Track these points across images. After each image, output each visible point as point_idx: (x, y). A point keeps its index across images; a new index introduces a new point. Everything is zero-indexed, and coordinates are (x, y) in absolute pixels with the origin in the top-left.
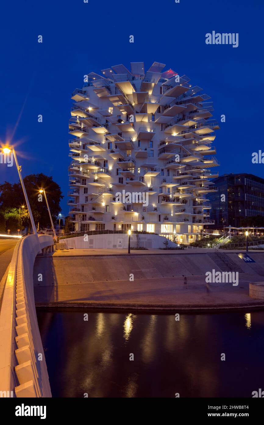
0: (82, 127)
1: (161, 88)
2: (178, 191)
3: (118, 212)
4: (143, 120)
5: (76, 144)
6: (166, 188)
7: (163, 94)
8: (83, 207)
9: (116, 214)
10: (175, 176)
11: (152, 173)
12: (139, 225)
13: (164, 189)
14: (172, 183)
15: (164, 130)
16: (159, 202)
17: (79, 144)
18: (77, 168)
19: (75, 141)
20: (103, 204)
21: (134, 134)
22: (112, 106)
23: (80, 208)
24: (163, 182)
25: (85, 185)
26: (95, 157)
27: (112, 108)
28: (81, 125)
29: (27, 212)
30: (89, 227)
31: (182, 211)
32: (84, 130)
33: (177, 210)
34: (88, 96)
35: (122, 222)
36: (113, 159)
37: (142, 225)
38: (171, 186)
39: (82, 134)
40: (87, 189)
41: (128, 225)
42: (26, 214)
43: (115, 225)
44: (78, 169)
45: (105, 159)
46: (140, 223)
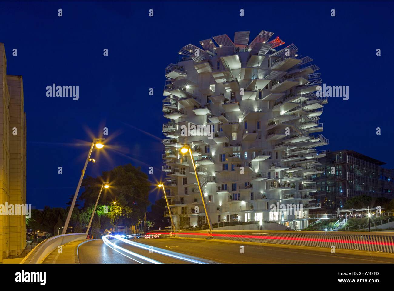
0: (179, 109)
1: (269, 61)
2: (287, 175)
3: (223, 202)
4: (250, 99)
5: (171, 128)
6: (274, 172)
7: (271, 67)
8: (182, 199)
9: (220, 204)
10: (284, 158)
11: (260, 158)
12: (246, 214)
13: (272, 174)
14: (280, 166)
15: (273, 108)
16: (267, 189)
17: (175, 128)
18: (174, 155)
19: (171, 125)
20: (206, 195)
21: (239, 114)
22: (215, 83)
23: (179, 200)
24: (272, 166)
25: (184, 174)
26: (195, 142)
27: (214, 86)
28: (177, 106)
29: (118, 209)
30: (189, 220)
31: (290, 196)
32: (181, 112)
33: (286, 196)
34: (185, 73)
35: (228, 213)
36: (217, 144)
37: (249, 214)
38: (279, 170)
39: (180, 116)
40: (186, 178)
41: (234, 215)
42: (118, 211)
43: (219, 216)
44: (175, 157)
45: (207, 144)
46: (247, 213)
